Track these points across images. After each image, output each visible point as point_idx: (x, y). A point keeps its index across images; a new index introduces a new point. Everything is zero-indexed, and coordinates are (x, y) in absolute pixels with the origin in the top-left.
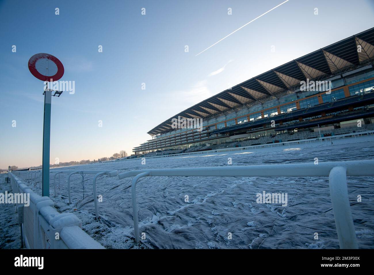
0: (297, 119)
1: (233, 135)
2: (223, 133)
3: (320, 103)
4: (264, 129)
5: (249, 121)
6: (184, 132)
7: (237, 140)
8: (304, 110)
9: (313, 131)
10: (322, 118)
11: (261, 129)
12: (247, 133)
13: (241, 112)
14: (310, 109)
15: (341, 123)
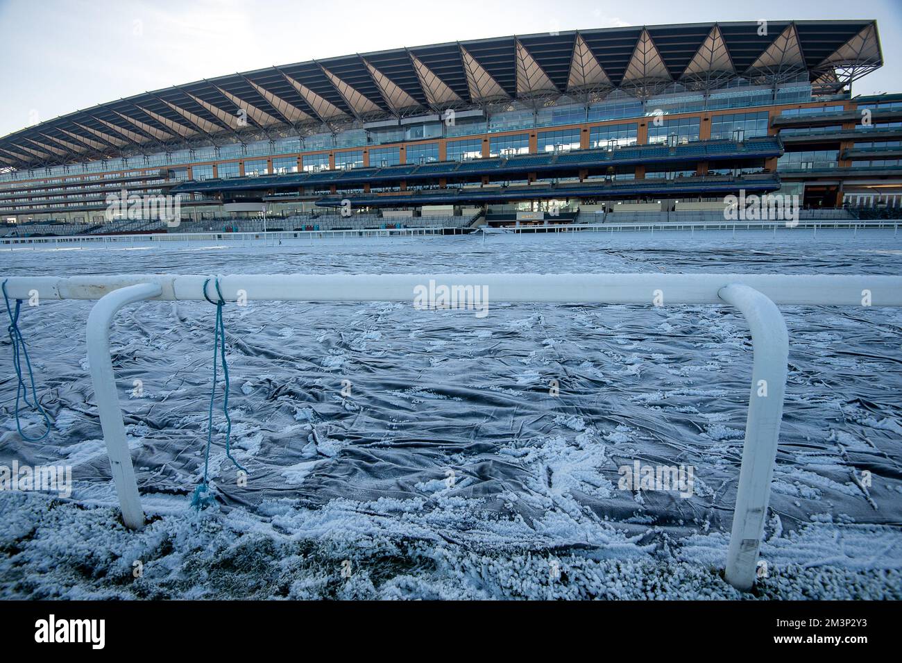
0: (362, 187)
1: (230, 201)
2: (207, 193)
3: (401, 163)
4: (298, 197)
5: (301, 172)
6: (94, 174)
7: (241, 215)
8: (372, 171)
9: (382, 216)
10: (400, 194)
11: (293, 198)
12: (265, 202)
13: (284, 143)
14: (383, 171)
15: (424, 208)
